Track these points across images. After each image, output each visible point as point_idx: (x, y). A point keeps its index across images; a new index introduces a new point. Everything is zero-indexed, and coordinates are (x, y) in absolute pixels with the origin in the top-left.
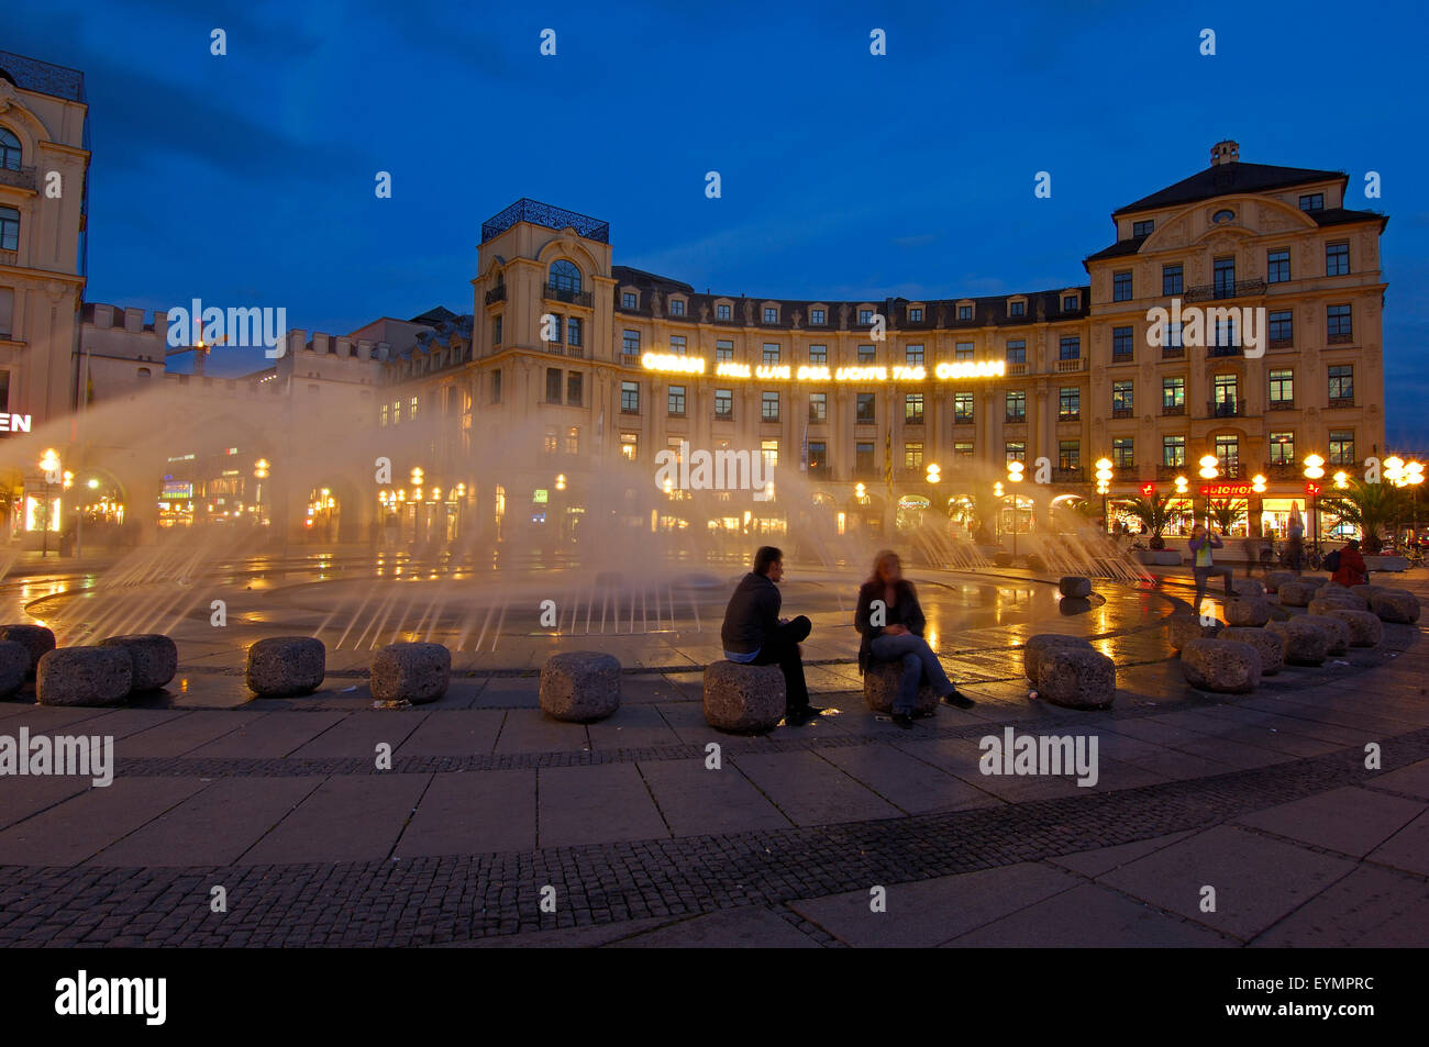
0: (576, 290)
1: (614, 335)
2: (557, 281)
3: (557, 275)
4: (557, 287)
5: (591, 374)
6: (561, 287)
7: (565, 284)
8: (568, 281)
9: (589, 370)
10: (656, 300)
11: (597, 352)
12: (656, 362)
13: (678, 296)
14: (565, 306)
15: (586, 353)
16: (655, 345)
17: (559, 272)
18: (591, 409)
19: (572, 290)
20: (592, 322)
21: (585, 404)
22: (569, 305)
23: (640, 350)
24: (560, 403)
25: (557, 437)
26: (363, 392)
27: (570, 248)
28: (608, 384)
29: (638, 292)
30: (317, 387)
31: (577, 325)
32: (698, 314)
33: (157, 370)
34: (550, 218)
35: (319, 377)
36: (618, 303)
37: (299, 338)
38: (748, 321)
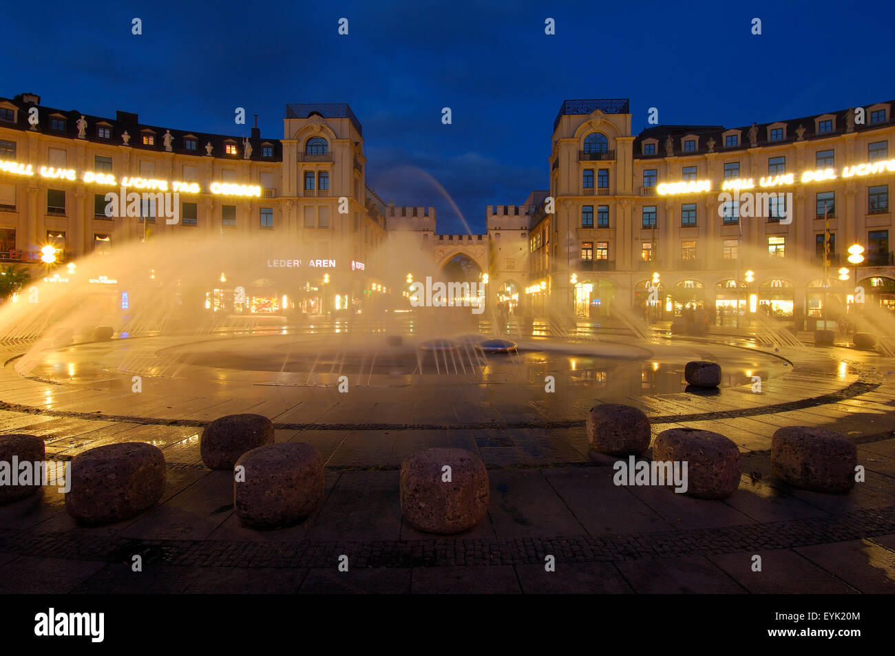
0: (604, 150)
1: (633, 175)
2: (589, 148)
3: (589, 144)
4: (589, 151)
5: (616, 205)
6: (592, 151)
7: (596, 149)
8: (598, 146)
9: (614, 202)
10: (669, 144)
11: (620, 189)
12: (667, 189)
13: (690, 137)
14: (595, 163)
15: (611, 190)
16: (668, 176)
17: (592, 142)
18: (615, 229)
19: (601, 151)
20: (615, 170)
21: (611, 225)
22: (597, 162)
23: (656, 182)
24: (592, 227)
25: (592, 249)
26: (522, 234)
27: (598, 124)
28: (628, 210)
29: (656, 142)
30: (499, 234)
31: (605, 174)
32: (707, 146)
33: (431, 234)
34: (584, 107)
35: (500, 229)
36: (637, 153)
37: (490, 209)
38: (754, 143)
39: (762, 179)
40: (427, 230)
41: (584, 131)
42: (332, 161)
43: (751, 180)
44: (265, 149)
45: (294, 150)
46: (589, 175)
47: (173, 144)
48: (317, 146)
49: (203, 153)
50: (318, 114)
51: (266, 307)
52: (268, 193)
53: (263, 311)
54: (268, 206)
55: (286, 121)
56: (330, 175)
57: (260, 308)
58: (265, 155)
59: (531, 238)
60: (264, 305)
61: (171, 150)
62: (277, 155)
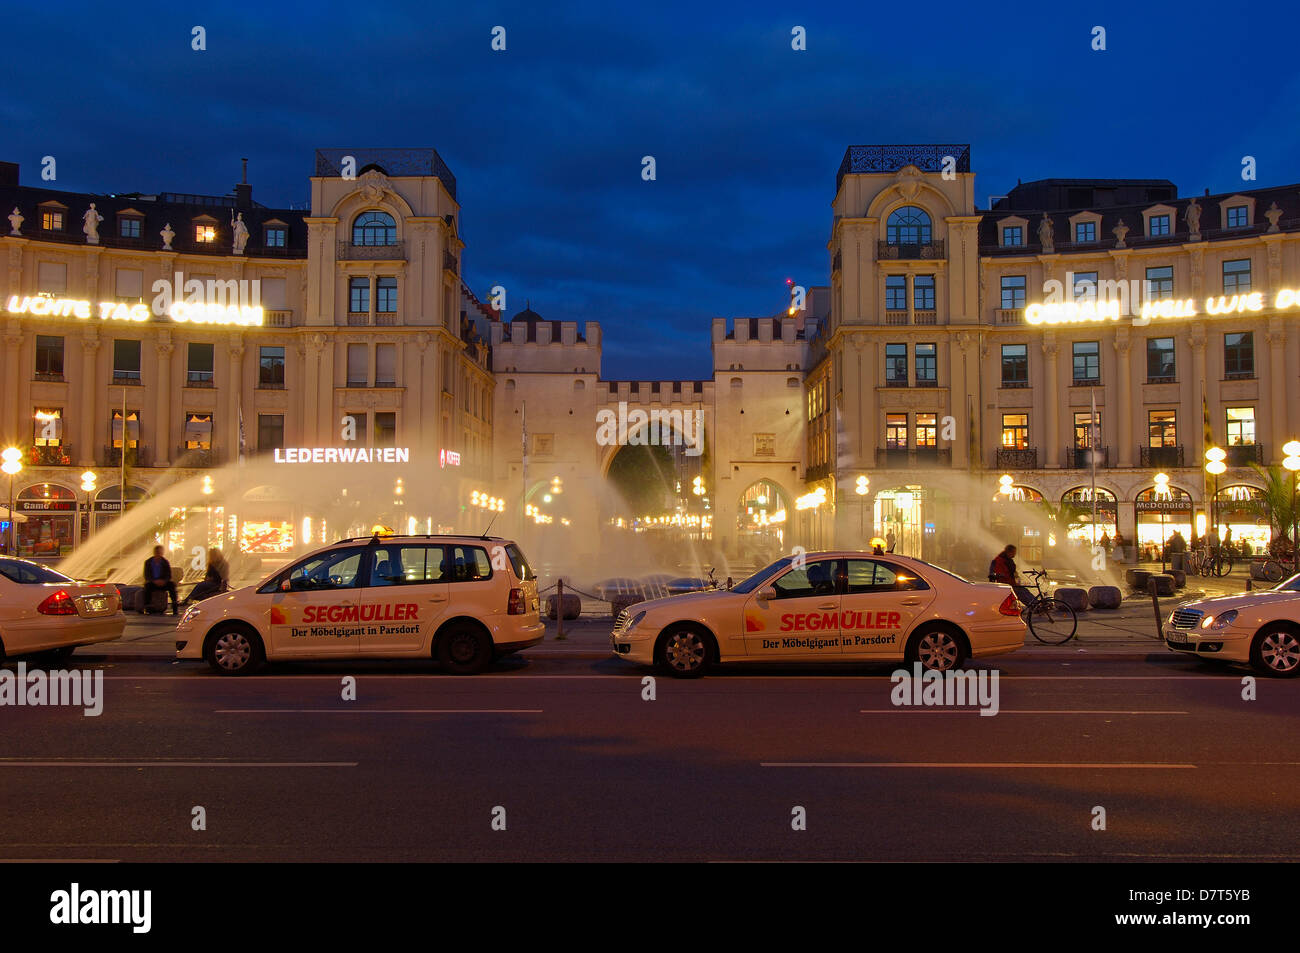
0: (925, 239)
1: (980, 285)
2: (898, 235)
3: (898, 228)
4: (898, 241)
5: (948, 343)
6: (903, 240)
7: (909, 236)
8: (914, 231)
9: (945, 337)
10: (1046, 229)
11: (956, 313)
12: (1043, 313)
13: (1086, 216)
14: (908, 264)
15: (940, 315)
17: (901, 223)
18: (949, 388)
19: (919, 241)
20: (947, 277)
21: (941, 382)
22: (912, 262)
23: (1026, 300)
24: (906, 385)
25: (906, 426)
26: (790, 380)
27: (913, 190)
28: (972, 352)
29: (1024, 223)
30: (740, 380)
31: (928, 285)
32: (1115, 236)
33: (590, 381)
34: (886, 159)
35: (741, 369)
36: (989, 243)
37: (719, 327)
38: (1196, 234)
39: (1210, 301)
40: (583, 372)
41: (886, 206)
42: (404, 258)
43: (1190, 302)
44: (271, 233)
45: (330, 237)
46: (898, 286)
47: (100, 228)
48: (375, 227)
49: (156, 244)
50: (378, 169)
51: (267, 542)
52: (276, 318)
53: (264, 549)
54: (278, 343)
55: (316, 182)
56: (400, 283)
57: (258, 543)
58: (271, 244)
59: (807, 390)
60: (265, 538)
61: (97, 242)
62: (296, 247)
